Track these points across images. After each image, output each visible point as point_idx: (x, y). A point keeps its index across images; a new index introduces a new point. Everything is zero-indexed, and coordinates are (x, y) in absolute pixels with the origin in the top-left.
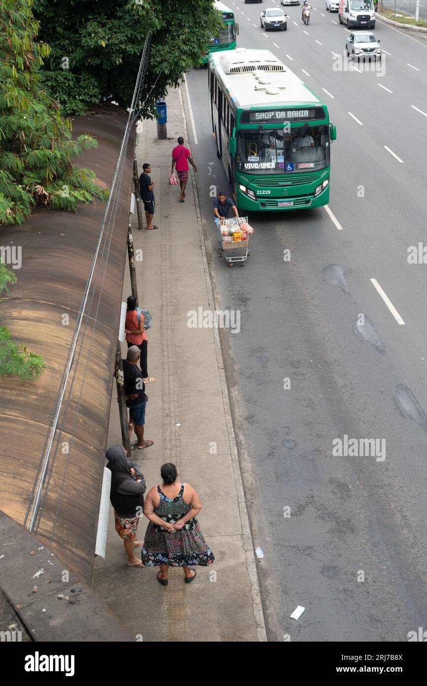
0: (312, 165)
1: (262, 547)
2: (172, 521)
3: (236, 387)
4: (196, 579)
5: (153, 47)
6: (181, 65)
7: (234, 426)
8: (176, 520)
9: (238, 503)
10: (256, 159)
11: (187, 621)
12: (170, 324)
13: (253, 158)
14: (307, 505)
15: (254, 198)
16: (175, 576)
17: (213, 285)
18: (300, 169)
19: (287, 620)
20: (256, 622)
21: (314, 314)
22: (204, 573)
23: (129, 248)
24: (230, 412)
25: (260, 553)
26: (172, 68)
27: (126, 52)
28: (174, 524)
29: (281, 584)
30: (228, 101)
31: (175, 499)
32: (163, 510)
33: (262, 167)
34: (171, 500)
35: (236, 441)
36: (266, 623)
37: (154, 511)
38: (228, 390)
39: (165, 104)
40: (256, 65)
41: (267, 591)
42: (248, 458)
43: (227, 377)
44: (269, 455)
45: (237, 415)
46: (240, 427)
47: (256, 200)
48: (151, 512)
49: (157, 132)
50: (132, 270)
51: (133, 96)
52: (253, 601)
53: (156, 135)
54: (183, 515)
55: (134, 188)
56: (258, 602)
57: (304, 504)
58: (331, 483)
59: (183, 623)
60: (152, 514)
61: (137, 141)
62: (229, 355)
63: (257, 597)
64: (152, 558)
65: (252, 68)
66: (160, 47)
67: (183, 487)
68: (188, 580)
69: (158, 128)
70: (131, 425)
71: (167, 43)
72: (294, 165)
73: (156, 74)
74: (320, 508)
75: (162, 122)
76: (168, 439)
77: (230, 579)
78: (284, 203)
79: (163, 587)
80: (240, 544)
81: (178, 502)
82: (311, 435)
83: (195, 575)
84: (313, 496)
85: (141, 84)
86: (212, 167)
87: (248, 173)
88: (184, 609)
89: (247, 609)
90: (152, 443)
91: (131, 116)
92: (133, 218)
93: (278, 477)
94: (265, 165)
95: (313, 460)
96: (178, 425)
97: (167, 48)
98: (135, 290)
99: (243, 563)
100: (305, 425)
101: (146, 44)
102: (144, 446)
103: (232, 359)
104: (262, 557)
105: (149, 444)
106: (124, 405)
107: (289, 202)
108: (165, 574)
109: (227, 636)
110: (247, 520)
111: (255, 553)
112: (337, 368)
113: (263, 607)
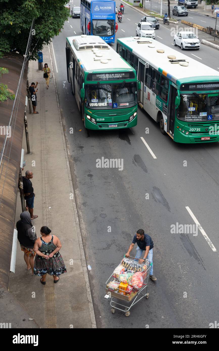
0: (128, 104)
1: (90, 265)
2: (48, 254)
3: (78, 189)
4: (59, 281)
5: (36, 26)
6: (49, 34)
7: (77, 208)
8: (50, 253)
9: (79, 244)
10: (96, 101)
11: (55, 301)
12: (45, 159)
13: (94, 100)
14: (112, 244)
15: (95, 123)
16: (49, 280)
17: (66, 140)
18: (121, 106)
19: (103, 299)
20: (88, 301)
21: (114, 154)
22: (63, 278)
23: (25, 123)
24: (75, 201)
25: (90, 268)
26: (45, 36)
27: (22, 28)
28: (49, 255)
29: (100, 282)
30: (79, 66)
31: (49, 243)
32: (43, 249)
33: (99, 105)
34: (47, 243)
35: (78, 215)
36: (93, 301)
37: (39, 250)
38: (74, 190)
39: (42, 53)
40: (93, 45)
41: (93, 285)
42: (84, 223)
43: (73, 184)
44: (94, 221)
45: (78, 203)
46: (80, 208)
47: (96, 124)
48: (38, 250)
49: (38, 67)
50: (27, 133)
51: (26, 49)
52: (87, 290)
53: (37, 68)
54: (53, 251)
55: (27, 93)
56: (89, 291)
57: (110, 244)
58: (123, 234)
59: (53, 302)
60: (38, 251)
61: (28, 71)
62: (74, 174)
63: (89, 289)
64: (39, 272)
65: (91, 47)
66: (39, 26)
67: (53, 237)
68: (55, 282)
69: (38, 65)
70: (27, 208)
71: (42, 24)
72: (118, 104)
73: (37, 38)
74: (118, 246)
75: (40, 61)
76: (45, 214)
77: (76, 280)
78: (112, 126)
79: (43, 285)
80: (80, 263)
81: (51, 244)
82: (113, 211)
83: (59, 279)
84: (115, 240)
85: (30, 44)
86: (65, 83)
87: (91, 109)
88: (54, 296)
89: (84, 294)
90: (37, 217)
91: (25, 59)
92: (27, 108)
93: (98, 231)
94: (101, 104)
95: (114, 223)
96: (50, 207)
97: (42, 26)
98: (28, 143)
99: (82, 273)
100: (110, 206)
101: (32, 24)
102: (34, 218)
103: (76, 176)
104: (91, 269)
105: (36, 217)
106: (23, 199)
107: (115, 125)
108: (44, 279)
109: (75, 307)
110: (84, 252)
111: (87, 268)
112: (125, 179)
113: (91, 293)
